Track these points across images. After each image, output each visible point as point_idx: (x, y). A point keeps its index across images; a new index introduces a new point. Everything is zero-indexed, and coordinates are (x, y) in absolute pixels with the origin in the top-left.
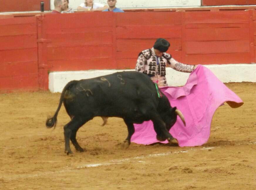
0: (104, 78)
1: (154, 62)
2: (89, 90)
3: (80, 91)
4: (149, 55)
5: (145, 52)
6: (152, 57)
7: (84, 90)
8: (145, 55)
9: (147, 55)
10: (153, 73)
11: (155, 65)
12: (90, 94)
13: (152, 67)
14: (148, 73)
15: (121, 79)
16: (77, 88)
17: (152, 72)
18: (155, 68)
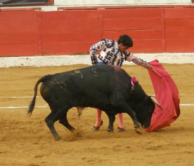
0: (78, 71)
1: (113, 52)
2: (62, 83)
3: (54, 84)
4: (111, 45)
5: (108, 41)
6: (112, 48)
7: (58, 83)
8: (107, 43)
9: (109, 44)
10: (107, 62)
11: (112, 56)
12: (63, 86)
13: (109, 56)
14: (103, 59)
15: (95, 72)
16: (51, 82)
17: (107, 60)
18: (111, 59)
